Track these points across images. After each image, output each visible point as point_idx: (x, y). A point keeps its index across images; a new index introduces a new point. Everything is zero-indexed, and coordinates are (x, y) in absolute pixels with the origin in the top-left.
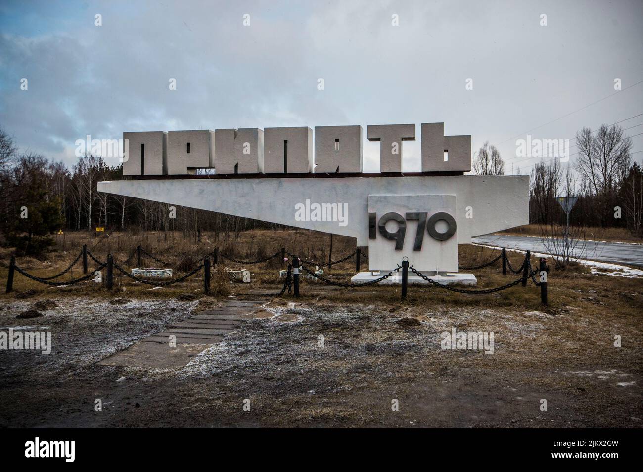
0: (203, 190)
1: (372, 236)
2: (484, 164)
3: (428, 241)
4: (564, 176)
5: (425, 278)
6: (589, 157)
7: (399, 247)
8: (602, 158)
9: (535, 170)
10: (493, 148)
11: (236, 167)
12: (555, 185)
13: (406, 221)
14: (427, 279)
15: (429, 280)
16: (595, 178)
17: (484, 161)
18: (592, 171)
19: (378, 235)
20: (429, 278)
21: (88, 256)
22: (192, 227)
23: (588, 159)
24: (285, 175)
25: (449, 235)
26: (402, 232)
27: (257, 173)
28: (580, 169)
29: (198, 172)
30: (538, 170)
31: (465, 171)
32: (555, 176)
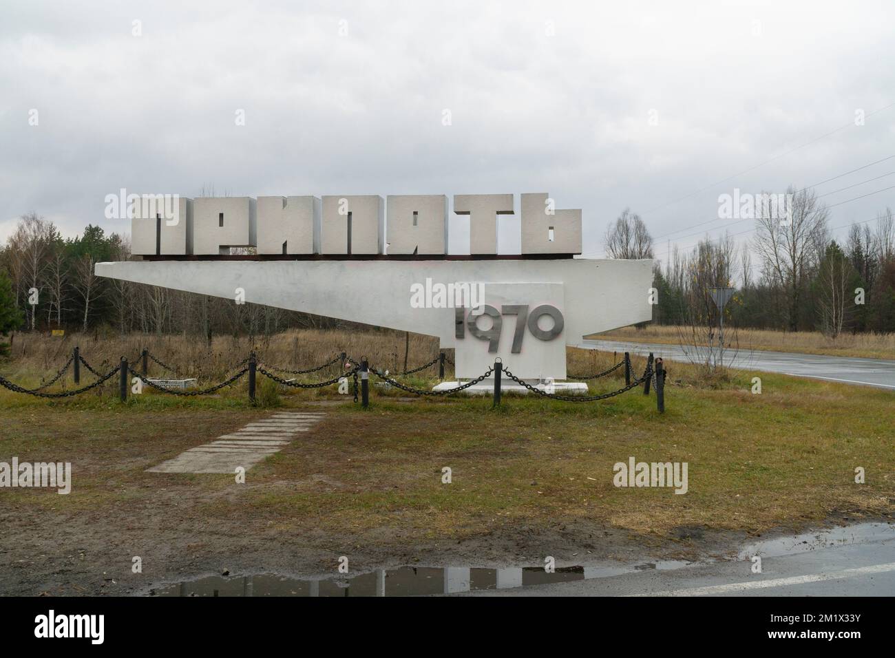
0: (240, 276)
1: (460, 336)
2: (625, 241)
3: (529, 341)
4: (740, 258)
5: (529, 387)
6: (772, 233)
7: (494, 348)
8: (790, 235)
9: (698, 251)
10: (636, 218)
11: (285, 245)
12: (726, 271)
13: (503, 317)
14: (531, 388)
15: (534, 389)
16: (780, 262)
17: (624, 236)
18: (776, 253)
19: (467, 334)
20: (533, 387)
21: (80, 361)
22: (200, 330)
23: (770, 235)
24: (349, 257)
25: (555, 334)
26: (497, 329)
27: (312, 253)
28: (759, 249)
29: (231, 252)
30: (702, 249)
31: (576, 254)
32: (726, 258)
